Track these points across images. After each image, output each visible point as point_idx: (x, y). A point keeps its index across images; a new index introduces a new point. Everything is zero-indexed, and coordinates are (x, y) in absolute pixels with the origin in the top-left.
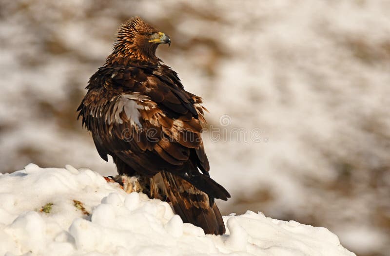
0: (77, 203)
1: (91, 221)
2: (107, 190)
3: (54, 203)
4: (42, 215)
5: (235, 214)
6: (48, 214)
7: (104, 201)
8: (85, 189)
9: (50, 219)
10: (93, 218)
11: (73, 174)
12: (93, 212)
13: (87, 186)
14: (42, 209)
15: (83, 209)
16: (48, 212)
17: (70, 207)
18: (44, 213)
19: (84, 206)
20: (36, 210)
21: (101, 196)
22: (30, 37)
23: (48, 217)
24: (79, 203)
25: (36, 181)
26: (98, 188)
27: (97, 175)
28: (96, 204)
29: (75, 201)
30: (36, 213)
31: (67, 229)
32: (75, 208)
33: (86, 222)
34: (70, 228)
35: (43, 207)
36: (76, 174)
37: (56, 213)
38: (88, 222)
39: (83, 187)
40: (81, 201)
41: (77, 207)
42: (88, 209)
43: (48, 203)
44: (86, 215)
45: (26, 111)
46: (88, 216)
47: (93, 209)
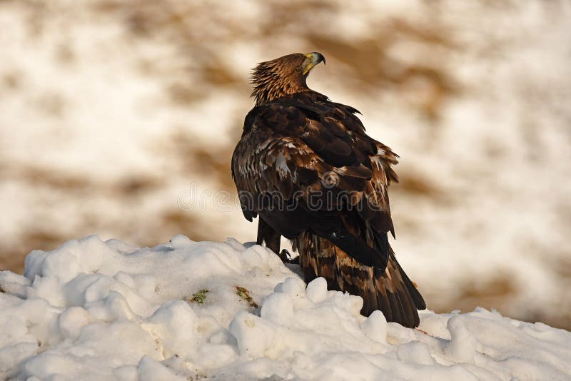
0: (241, 291)
1: (260, 316)
2: (284, 273)
3: (209, 290)
4: (192, 306)
5: (459, 311)
6: (201, 304)
7: (278, 289)
8: (252, 272)
9: (204, 311)
10: (263, 312)
11: (236, 250)
12: (262, 304)
13: (255, 268)
14: (192, 297)
15: (249, 299)
16: (202, 302)
17: (231, 296)
18: (195, 304)
19: (250, 296)
20: (185, 299)
21: (274, 282)
22: (184, 62)
23: (201, 308)
24: (244, 291)
25: (185, 260)
26: (271, 270)
27: (269, 253)
28: (267, 293)
29: (238, 288)
30: (185, 303)
31: (227, 326)
32: (239, 298)
33: (252, 317)
34: (231, 325)
35: (194, 295)
36: (241, 251)
37: (211, 304)
38: (255, 317)
39: (250, 270)
40: (248, 289)
41: (240, 296)
42: (256, 300)
43: (202, 290)
44: (253, 307)
45: (175, 163)
46: (255, 308)
47: (263, 299)
